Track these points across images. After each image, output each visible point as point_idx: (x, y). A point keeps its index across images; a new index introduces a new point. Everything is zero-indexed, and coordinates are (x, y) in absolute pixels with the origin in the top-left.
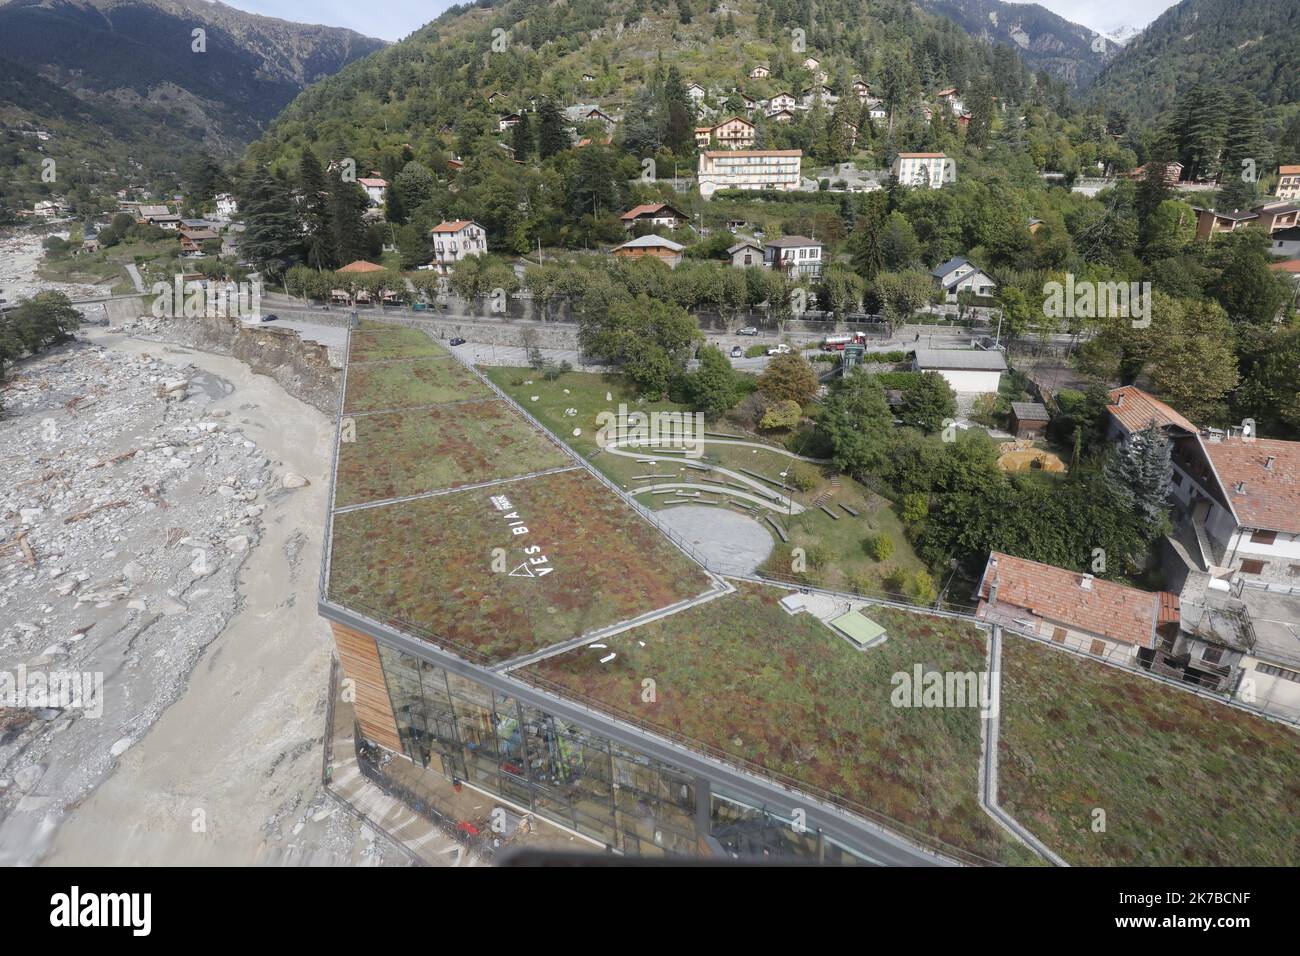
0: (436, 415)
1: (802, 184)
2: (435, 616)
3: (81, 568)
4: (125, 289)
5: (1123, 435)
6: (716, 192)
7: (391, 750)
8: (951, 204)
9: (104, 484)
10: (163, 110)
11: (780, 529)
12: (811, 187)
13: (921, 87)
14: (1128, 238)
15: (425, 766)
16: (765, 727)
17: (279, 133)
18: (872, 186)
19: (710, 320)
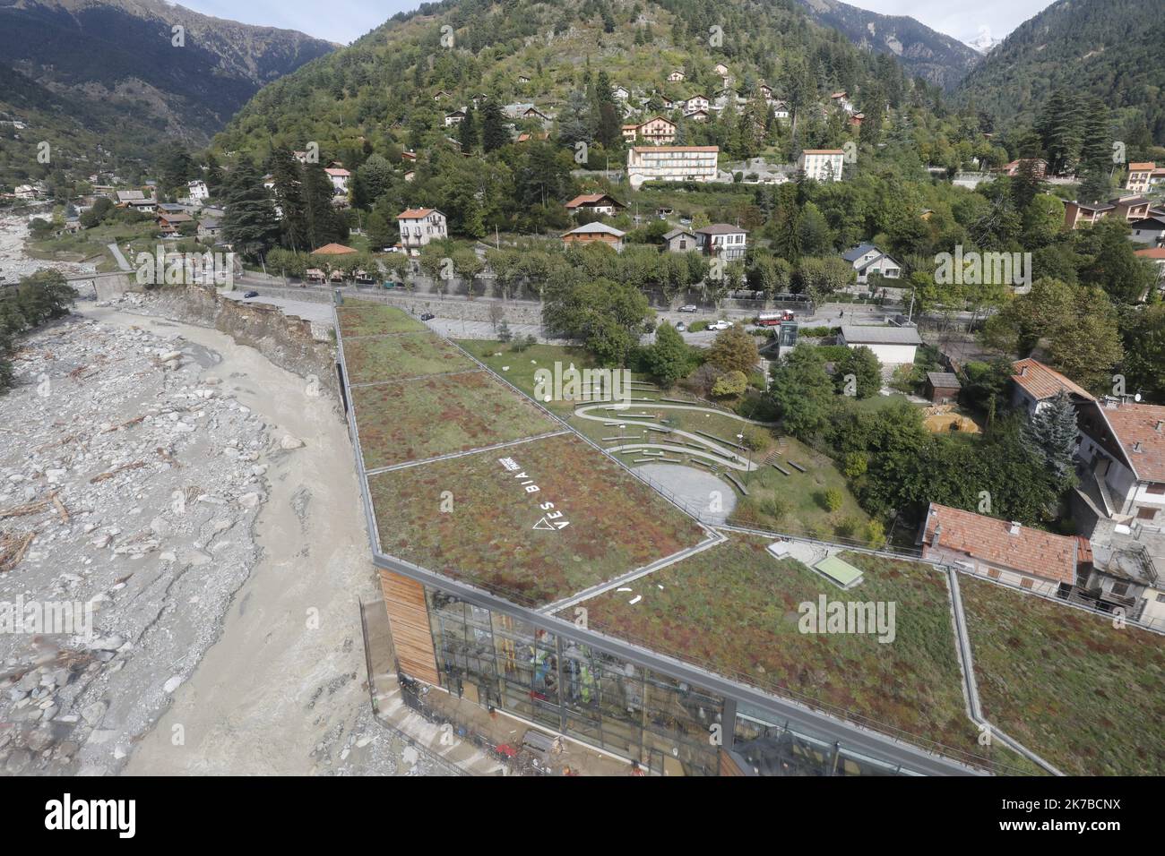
0: (432, 385)
1: (719, 176)
2: (479, 566)
3: (111, 524)
4: (110, 267)
5: (1029, 402)
6: (644, 183)
7: (428, 683)
8: (857, 197)
9: (119, 447)
10: (129, 102)
11: (739, 484)
12: (727, 179)
13: (817, 91)
14: (1013, 229)
15: (460, 696)
16: (781, 656)
17: (241, 126)
18: (780, 179)
19: (653, 298)
